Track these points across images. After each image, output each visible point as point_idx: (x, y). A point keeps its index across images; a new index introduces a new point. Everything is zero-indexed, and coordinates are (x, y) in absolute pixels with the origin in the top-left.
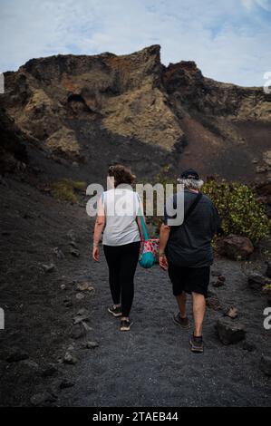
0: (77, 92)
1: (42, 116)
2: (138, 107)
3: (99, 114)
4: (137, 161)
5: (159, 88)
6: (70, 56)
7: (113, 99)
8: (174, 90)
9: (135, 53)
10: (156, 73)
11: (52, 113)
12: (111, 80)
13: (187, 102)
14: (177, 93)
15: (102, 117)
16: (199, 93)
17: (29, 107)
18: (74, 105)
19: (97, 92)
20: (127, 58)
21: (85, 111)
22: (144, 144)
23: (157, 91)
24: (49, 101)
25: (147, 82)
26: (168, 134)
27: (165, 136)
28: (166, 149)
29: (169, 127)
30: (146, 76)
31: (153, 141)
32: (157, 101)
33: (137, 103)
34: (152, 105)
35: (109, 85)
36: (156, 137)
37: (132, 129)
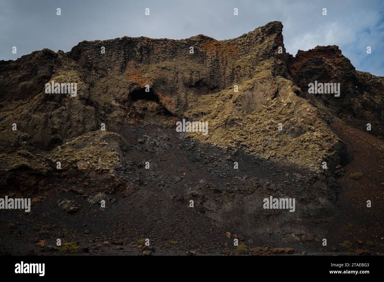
2: (249, 104)
3: (181, 117)
5: (284, 75)
7: (208, 97)
12: (206, 70)
16: (351, 90)
19: (180, 86)
20: (232, 42)
21: (159, 114)
22: (261, 160)
23: (281, 79)
25: (263, 67)
26: (309, 141)
27: (302, 145)
28: (308, 169)
29: (310, 129)
30: (261, 60)
31: (278, 155)
32: (282, 91)
33: (248, 97)
34: (273, 99)
35: (201, 77)
36: (285, 148)
37: (238, 136)
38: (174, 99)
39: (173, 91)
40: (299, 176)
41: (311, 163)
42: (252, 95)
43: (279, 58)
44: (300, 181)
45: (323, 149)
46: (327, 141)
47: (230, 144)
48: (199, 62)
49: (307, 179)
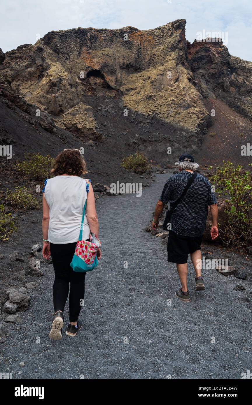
0: (97, 67)
1: (58, 90)
2: (160, 84)
3: (118, 91)
4: (158, 142)
5: (183, 65)
6: (91, 29)
7: (134, 76)
8: (199, 68)
9: (159, 28)
10: (181, 49)
11: (68, 87)
12: (133, 56)
13: (211, 80)
14: (201, 71)
15: (122, 94)
16: (225, 72)
17: (44, 81)
18: (93, 80)
19: (117, 68)
20: (150, 33)
21: (104, 87)
22: (166, 123)
23: (181, 68)
24: (66, 75)
25: (170, 58)
26: (192, 113)
27: (188, 115)
28: (190, 130)
29: (193, 106)
30: (170, 52)
31: (175, 120)
32: (181, 78)
33: (160, 80)
34: (175, 83)
35: (131, 61)
36: (179, 116)
37: (153, 107)
38: (113, 78)
39: (113, 72)
40: (184, 133)
41: (191, 126)
42: (163, 79)
43: (181, 50)
44: (185, 136)
45: (199, 119)
46: (201, 114)
47: (149, 113)
48: (128, 48)
49: (188, 136)
